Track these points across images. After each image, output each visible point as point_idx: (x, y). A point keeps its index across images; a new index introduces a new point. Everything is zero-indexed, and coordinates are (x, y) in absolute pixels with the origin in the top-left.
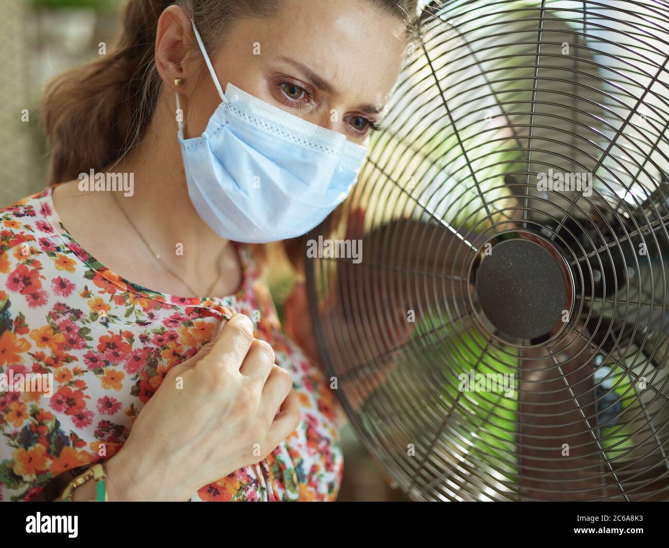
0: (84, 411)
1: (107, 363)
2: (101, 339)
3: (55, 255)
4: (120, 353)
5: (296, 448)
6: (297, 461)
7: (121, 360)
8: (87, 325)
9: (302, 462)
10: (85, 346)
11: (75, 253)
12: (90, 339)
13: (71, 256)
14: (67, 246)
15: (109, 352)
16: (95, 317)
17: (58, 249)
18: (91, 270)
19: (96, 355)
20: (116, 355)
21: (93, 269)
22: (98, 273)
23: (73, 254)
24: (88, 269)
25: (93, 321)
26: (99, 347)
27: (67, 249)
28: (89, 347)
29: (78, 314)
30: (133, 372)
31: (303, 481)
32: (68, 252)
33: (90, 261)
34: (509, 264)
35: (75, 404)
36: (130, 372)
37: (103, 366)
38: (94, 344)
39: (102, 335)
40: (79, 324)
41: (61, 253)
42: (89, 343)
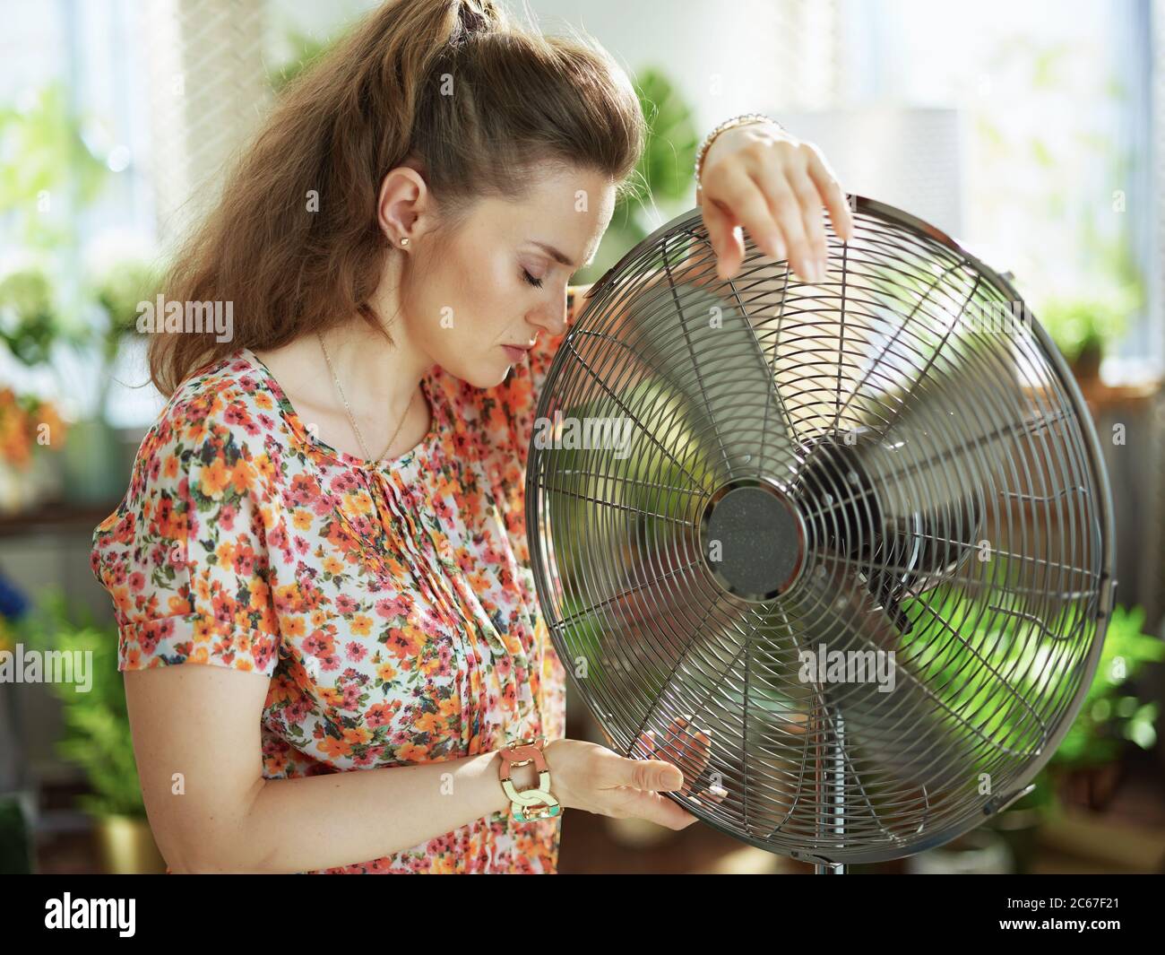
0: (332, 655)
4: (310, 494)
5: (489, 601)
6: (493, 613)
7: (310, 501)
9: (499, 612)
15: (299, 492)
20: (306, 496)
30: (322, 514)
31: (506, 632)
34: (742, 514)
35: (325, 648)
36: (319, 514)
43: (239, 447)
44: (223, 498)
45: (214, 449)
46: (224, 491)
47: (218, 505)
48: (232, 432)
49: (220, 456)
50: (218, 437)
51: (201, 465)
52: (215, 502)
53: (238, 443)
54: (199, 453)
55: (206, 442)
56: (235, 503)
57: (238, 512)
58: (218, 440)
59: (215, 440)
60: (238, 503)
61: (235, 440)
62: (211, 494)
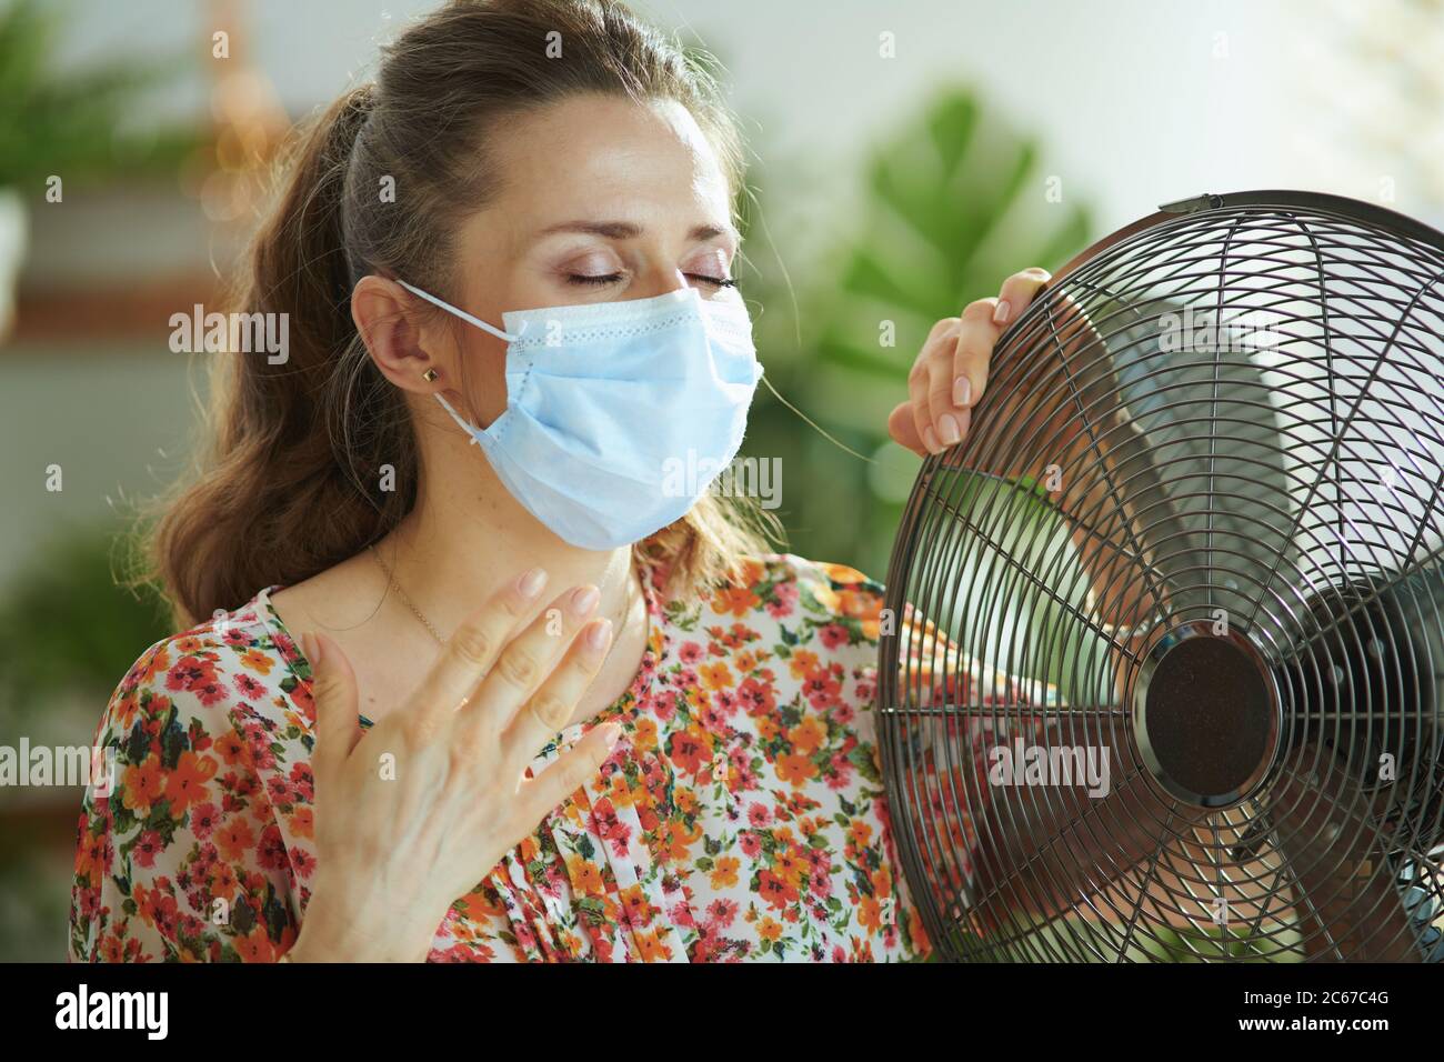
1: (300, 798)
2: (297, 766)
3: (244, 650)
8: (281, 742)
10: (274, 766)
11: (279, 650)
12: (282, 760)
13: (273, 654)
14: (270, 637)
16: (295, 734)
17: (254, 643)
18: (294, 678)
19: (285, 782)
21: (298, 678)
22: (304, 684)
23: (276, 650)
24: (289, 675)
25: (292, 738)
26: (291, 774)
27: (270, 643)
28: (278, 769)
29: (269, 725)
32: (270, 647)
33: (298, 662)
37: (293, 801)
38: (287, 769)
39: (301, 761)
40: (270, 737)
41: (257, 649)
42: (279, 764)
43: (185, 729)
44: (149, 817)
45: (147, 739)
46: (152, 806)
47: (139, 827)
48: (176, 704)
49: (154, 751)
50: (154, 718)
51: (126, 763)
52: (137, 820)
53: (184, 721)
54: (125, 743)
55: (136, 727)
56: (164, 830)
57: (165, 846)
58: (154, 723)
59: (148, 722)
60: (170, 832)
61: (179, 719)
62: (133, 807)
